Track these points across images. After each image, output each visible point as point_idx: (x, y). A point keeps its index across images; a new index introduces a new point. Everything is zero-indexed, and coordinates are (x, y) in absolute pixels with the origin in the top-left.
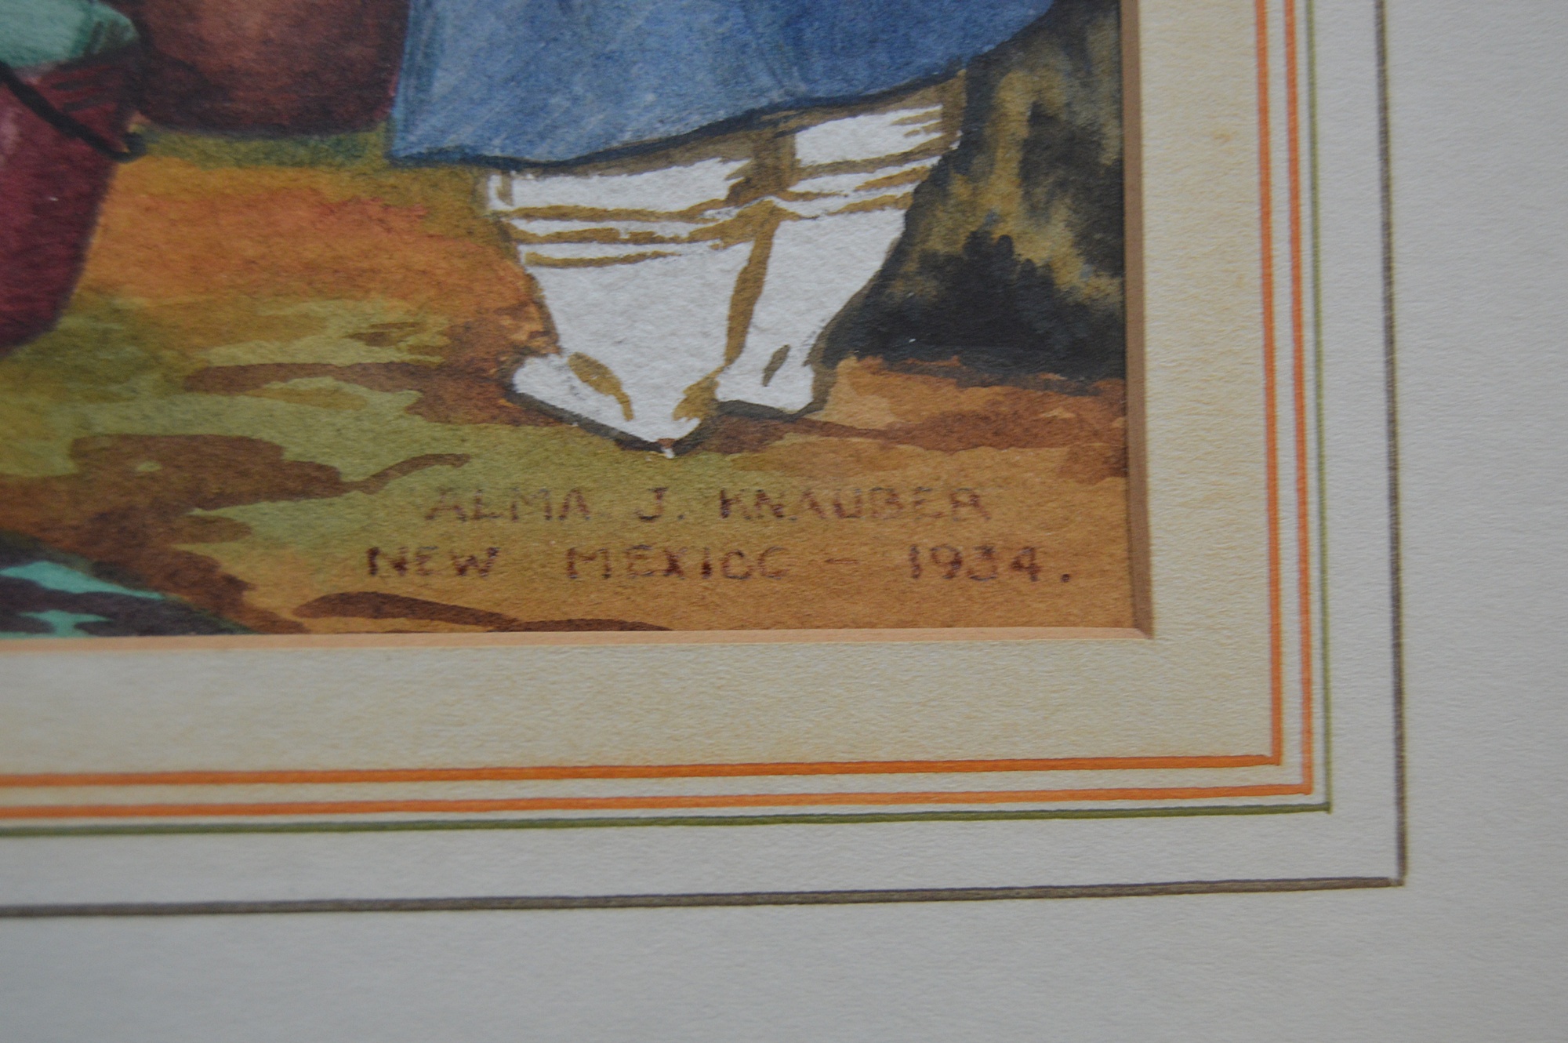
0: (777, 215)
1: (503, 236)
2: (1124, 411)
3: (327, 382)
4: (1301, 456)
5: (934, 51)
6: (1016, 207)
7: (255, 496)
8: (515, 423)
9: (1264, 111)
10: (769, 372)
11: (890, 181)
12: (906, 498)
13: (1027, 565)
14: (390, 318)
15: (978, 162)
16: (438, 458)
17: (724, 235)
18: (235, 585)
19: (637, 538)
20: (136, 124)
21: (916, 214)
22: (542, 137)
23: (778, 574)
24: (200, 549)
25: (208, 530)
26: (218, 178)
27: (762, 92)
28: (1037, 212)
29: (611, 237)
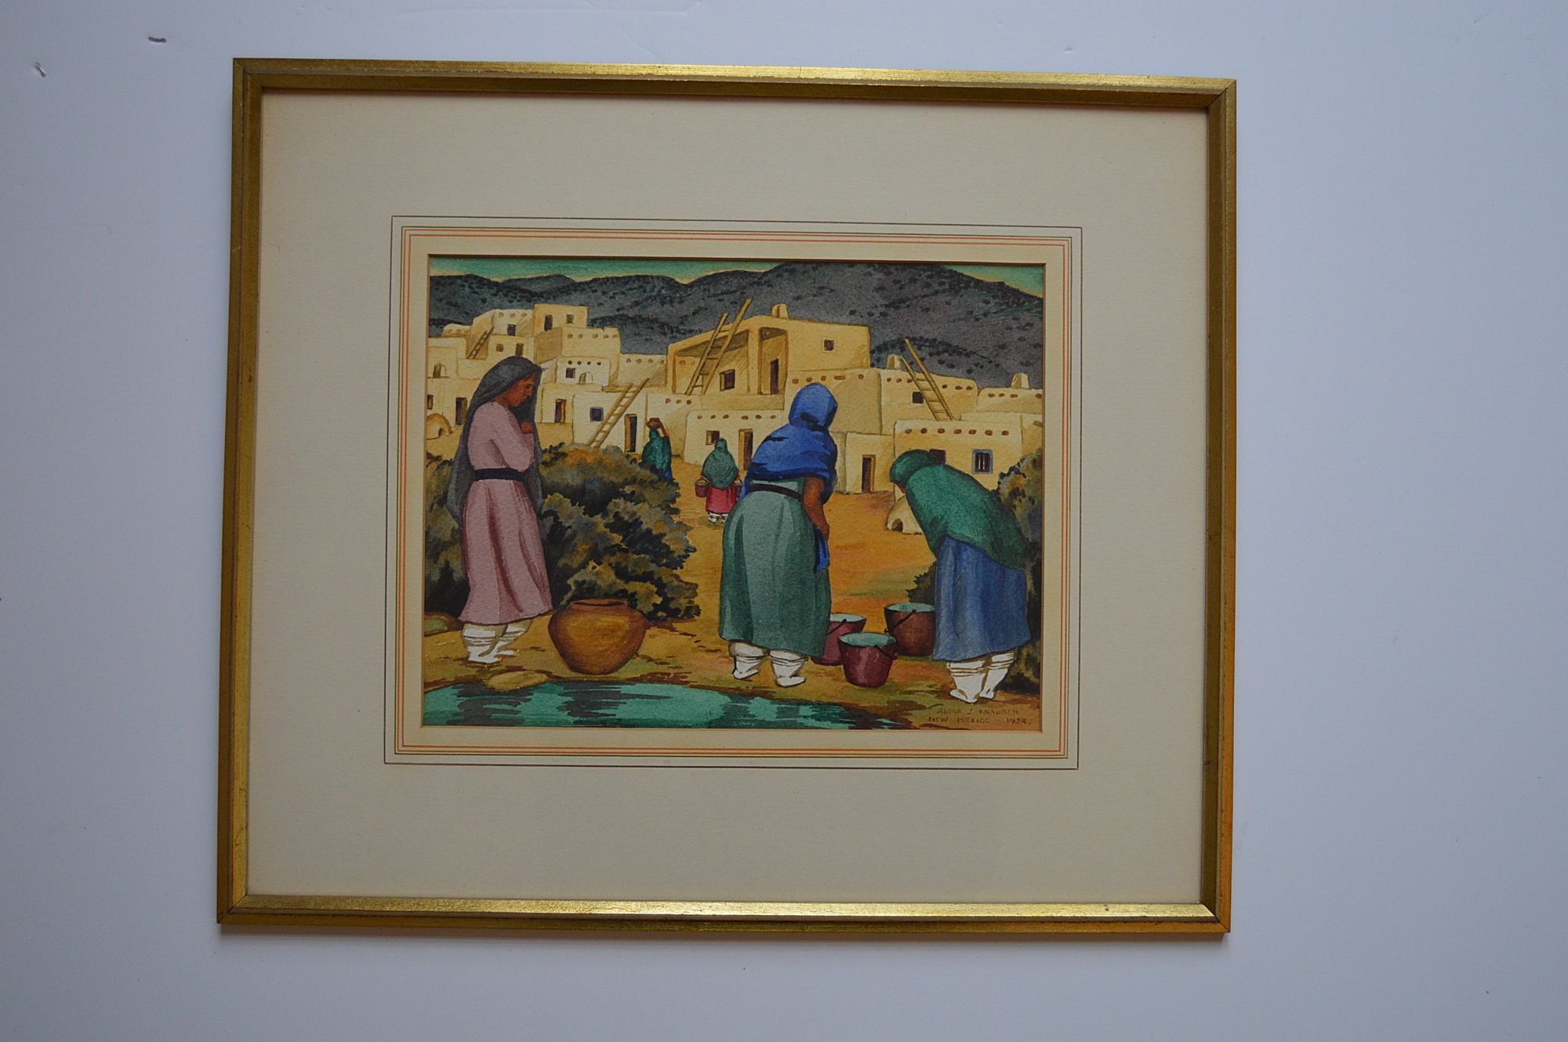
0: (989, 669)
1: (949, 672)
2: (1039, 699)
3: (923, 693)
4: (1065, 706)
5: (1013, 646)
6: (1024, 668)
7: (913, 710)
9: (1061, 656)
10: (987, 693)
11: (1006, 664)
12: (1007, 711)
13: (1024, 721)
14: (933, 683)
16: (939, 705)
17: (981, 672)
18: (910, 722)
19: (968, 717)
20: (896, 655)
21: (1009, 669)
22: (955, 657)
23: (988, 722)
24: (906, 717)
25: (907, 714)
26: (908, 663)
27: (987, 651)
28: (1027, 670)
29: (964, 672)
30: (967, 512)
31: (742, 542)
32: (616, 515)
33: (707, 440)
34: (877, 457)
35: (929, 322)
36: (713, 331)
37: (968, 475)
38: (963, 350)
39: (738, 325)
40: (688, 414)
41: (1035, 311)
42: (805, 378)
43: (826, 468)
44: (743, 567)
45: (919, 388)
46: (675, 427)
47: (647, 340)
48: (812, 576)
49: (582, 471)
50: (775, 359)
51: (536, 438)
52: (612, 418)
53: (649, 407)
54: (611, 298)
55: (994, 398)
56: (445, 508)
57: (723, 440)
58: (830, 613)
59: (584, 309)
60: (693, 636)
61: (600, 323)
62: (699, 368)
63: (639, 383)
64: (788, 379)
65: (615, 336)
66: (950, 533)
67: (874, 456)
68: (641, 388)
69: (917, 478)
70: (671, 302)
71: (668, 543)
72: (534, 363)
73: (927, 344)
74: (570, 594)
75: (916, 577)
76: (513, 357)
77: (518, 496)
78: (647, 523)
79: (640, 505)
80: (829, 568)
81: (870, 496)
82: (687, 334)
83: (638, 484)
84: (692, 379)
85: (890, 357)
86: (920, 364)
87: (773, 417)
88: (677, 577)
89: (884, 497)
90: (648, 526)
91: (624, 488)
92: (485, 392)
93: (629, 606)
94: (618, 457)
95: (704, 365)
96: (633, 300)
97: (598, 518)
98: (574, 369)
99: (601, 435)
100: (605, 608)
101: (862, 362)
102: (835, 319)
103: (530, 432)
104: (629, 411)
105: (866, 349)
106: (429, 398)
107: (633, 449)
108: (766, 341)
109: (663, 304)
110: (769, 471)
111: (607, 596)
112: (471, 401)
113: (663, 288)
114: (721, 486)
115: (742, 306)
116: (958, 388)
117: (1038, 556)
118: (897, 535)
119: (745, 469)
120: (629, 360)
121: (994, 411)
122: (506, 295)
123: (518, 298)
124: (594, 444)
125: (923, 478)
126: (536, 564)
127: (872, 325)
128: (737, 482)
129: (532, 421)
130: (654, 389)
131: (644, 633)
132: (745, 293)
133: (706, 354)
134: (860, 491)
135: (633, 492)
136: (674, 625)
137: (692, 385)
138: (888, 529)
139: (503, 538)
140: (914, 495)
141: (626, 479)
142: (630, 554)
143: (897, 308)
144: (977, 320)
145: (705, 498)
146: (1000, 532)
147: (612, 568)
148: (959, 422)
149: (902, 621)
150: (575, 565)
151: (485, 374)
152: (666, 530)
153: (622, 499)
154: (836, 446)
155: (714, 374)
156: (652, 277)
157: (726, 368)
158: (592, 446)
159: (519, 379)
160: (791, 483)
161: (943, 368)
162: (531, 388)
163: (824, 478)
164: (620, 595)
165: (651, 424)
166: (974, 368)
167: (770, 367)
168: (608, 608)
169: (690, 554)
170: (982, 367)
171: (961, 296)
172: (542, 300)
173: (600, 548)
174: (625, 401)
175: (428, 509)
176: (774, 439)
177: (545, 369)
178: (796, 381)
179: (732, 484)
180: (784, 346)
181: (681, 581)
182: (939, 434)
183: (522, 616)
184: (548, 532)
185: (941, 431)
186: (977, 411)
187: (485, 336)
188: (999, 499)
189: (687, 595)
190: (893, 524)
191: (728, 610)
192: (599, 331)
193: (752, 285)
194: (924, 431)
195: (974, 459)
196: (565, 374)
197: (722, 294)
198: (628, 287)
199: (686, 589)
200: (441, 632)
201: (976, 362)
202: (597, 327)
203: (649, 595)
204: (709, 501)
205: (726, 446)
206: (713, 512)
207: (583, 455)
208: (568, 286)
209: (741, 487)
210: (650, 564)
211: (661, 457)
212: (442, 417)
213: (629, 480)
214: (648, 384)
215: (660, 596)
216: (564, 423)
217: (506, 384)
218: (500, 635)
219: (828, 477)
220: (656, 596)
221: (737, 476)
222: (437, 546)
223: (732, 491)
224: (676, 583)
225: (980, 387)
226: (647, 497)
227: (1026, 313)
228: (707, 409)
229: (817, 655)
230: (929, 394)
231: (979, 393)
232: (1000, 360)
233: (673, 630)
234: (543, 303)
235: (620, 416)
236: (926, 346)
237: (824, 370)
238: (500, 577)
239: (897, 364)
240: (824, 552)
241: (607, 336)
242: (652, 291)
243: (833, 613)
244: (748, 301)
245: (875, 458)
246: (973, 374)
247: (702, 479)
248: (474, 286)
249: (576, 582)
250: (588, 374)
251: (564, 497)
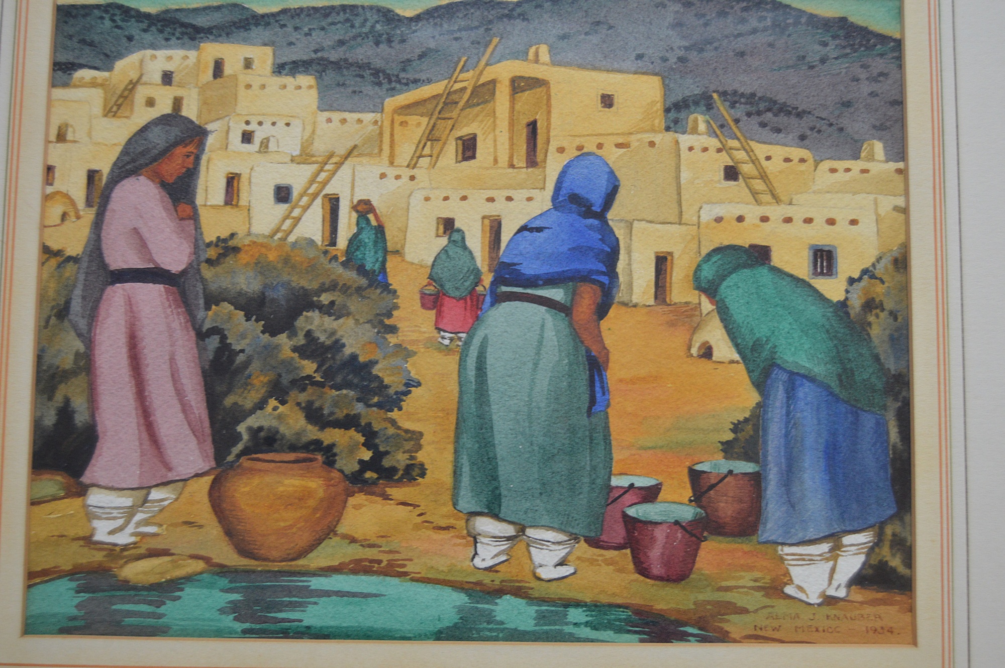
0: (838, 555)
1: (781, 559)
2: (911, 598)
3: (746, 590)
4: (949, 609)
5: (872, 520)
6: (889, 554)
7: (731, 614)
8: (784, 599)
9: (942, 535)
10: (837, 589)
11: (862, 548)
12: (865, 616)
13: (891, 631)
14: (759, 576)
15: (881, 544)
16: (769, 606)
17: (827, 560)
18: (728, 632)
19: (810, 624)
20: (705, 534)
21: (868, 555)
22: (790, 538)
23: (838, 632)
24: (720, 625)
25: (722, 621)
26: (723, 546)
27: (835, 529)
28: (893, 555)
29: (804, 560)
30: (802, 331)
31: (485, 373)
32: (308, 334)
33: (437, 230)
34: (676, 256)
35: (745, 71)
36: (446, 81)
37: (803, 281)
38: (793, 108)
39: (481, 73)
40: (412, 192)
41: (891, 55)
42: (575, 146)
43: (604, 269)
44: (487, 409)
45: (732, 160)
46: (392, 212)
47: (354, 92)
48: (585, 421)
49: (260, 273)
50: (532, 119)
51: (198, 227)
52: (305, 199)
53: (356, 184)
54: (306, 35)
55: (836, 175)
56: (66, 323)
57: (459, 230)
58: (610, 474)
59: (269, 50)
60: (415, 506)
61: (291, 69)
62: (427, 132)
63: (342, 151)
64: (550, 148)
65: (310, 87)
66: (779, 362)
67: (671, 254)
68: (346, 157)
69: (731, 284)
70: (389, 41)
71: (380, 375)
72: (197, 123)
73: (743, 100)
74: (240, 447)
75: (732, 423)
76: (168, 115)
77: (170, 306)
78: (351, 346)
79: (341, 321)
80: (609, 410)
81: (666, 308)
82: (411, 85)
83: (340, 291)
84: (417, 147)
85: (692, 117)
86: (734, 128)
87: (529, 199)
88: (393, 422)
89: (685, 311)
90: (353, 350)
91: (319, 296)
92: (128, 163)
93: (324, 463)
94: (312, 254)
95: (434, 127)
96: (337, 38)
97: (282, 338)
98: (253, 132)
99: (288, 223)
100: (291, 465)
101: (653, 125)
102: (616, 66)
103: (190, 218)
104: (328, 190)
105: (659, 106)
106: (49, 169)
107: (333, 243)
108: (520, 94)
109: (377, 43)
110: (524, 274)
111: (293, 448)
112: (109, 174)
113: (377, 22)
114: (457, 294)
115: (487, 46)
116: (787, 160)
117: (904, 393)
118: (705, 364)
119: (490, 271)
120: (329, 120)
121: (837, 192)
122: (161, 31)
123: (178, 35)
124: (279, 235)
125: (740, 284)
126: (193, 403)
127: (666, 74)
128: (480, 289)
129: (192, 202)
130: (364, 160)
131: (345, 502)
132: (490, 29)
133: (437, 112)
134: (651, 302)
135: (332, 303)
136: (389, 491)
137: (418, 154)
138: (692, 356)
139: (147, 365)
140: (727, 308)
141: (323, 284)
142: (327, 389)
143: (701, 50)
144: (812, 67)
145: (434, 311)
146: (850, 360)
147: (301, 408)
148: (789, 207)
149: (712, 487)
150: (248, 404)
151: (129, 137)
152: (377, 355)
153: (317, 311)
154: (617, 239)
155: (447, 139)
156: (363, 7)
157: (465, 131)
158: (276, 238)
159: (176, 144)
160: (554, 290)
161: (765, 133)
162: (192, 158)
163: (602, 285)
164: (312, 447)
165: (359, 208)
166: (809, 133)
167: (525, 130)
168: (295, 465)
169: (413, 389)
170: (819, 131)
171: (789, 35)
172: (211, 37)
173: (285, 381)
174: (323, 176)
175: (43, 324)
176: (531, 230)
177: (211, 132)
178: (561, 150)
179: (472, 292)
180: (545, 102)
181: (399, 428)
182: (762, 223)
183: (171, 476)
184: (211, 358)
185: (764, 219)
186: (814, 192)
187: (130, 87)
188: (847, 314)
189: (407, 448)
190: (700, 348)
191: (466, 469)
192: (288, 80)
193: (501, 18)
194: (740, 219)
195: (811, 258)
196: (240, 139)
197: (460, 30)
198: (330, 20)
199: (406, 440)
200: (55, 499)
201: (811, 124)
202: (286, 75)
203: (352, 449)
204: (439, 315)
205: (463, 239)
206: (445, 331)
207: (263, 250)
208: (247, 19)
209: (485, 295)
210: (355, 403)
211: (372, 253)
212: (67, 196)
213: (327, 286)
214: (355, 153)
215: (369, 449)
216: (237, 206)
217: (157, 152)
218: (140, 503)
219: (607, 282)
220: (363, 449)
221: (478, 281)
222: (53, 376)
223: (472, 302)
224: (391, 431)
225: (817, 158)
226: (352, 308)
227: (878, 59)
228: (437, 188)
229: (593, 534)
230: (747, 168)
231: (816, 167)
232: (845, 122)
233: (386, 497)
234: (213, 41)
235: (315, 196)
236: (741, 103)
237: (601, 135)
238: (142, 421)
239: (702, 127)
240: (603, 388)
241: (300, 87)
242: (363, 25)
243: (615, 475)
244: (496, 40)
245: (672, 256)
246: (806, 142)
247: (429, 284)
248: (117, 18)
249: (250, 429)
250: (271, 139)
251: (236, 309)
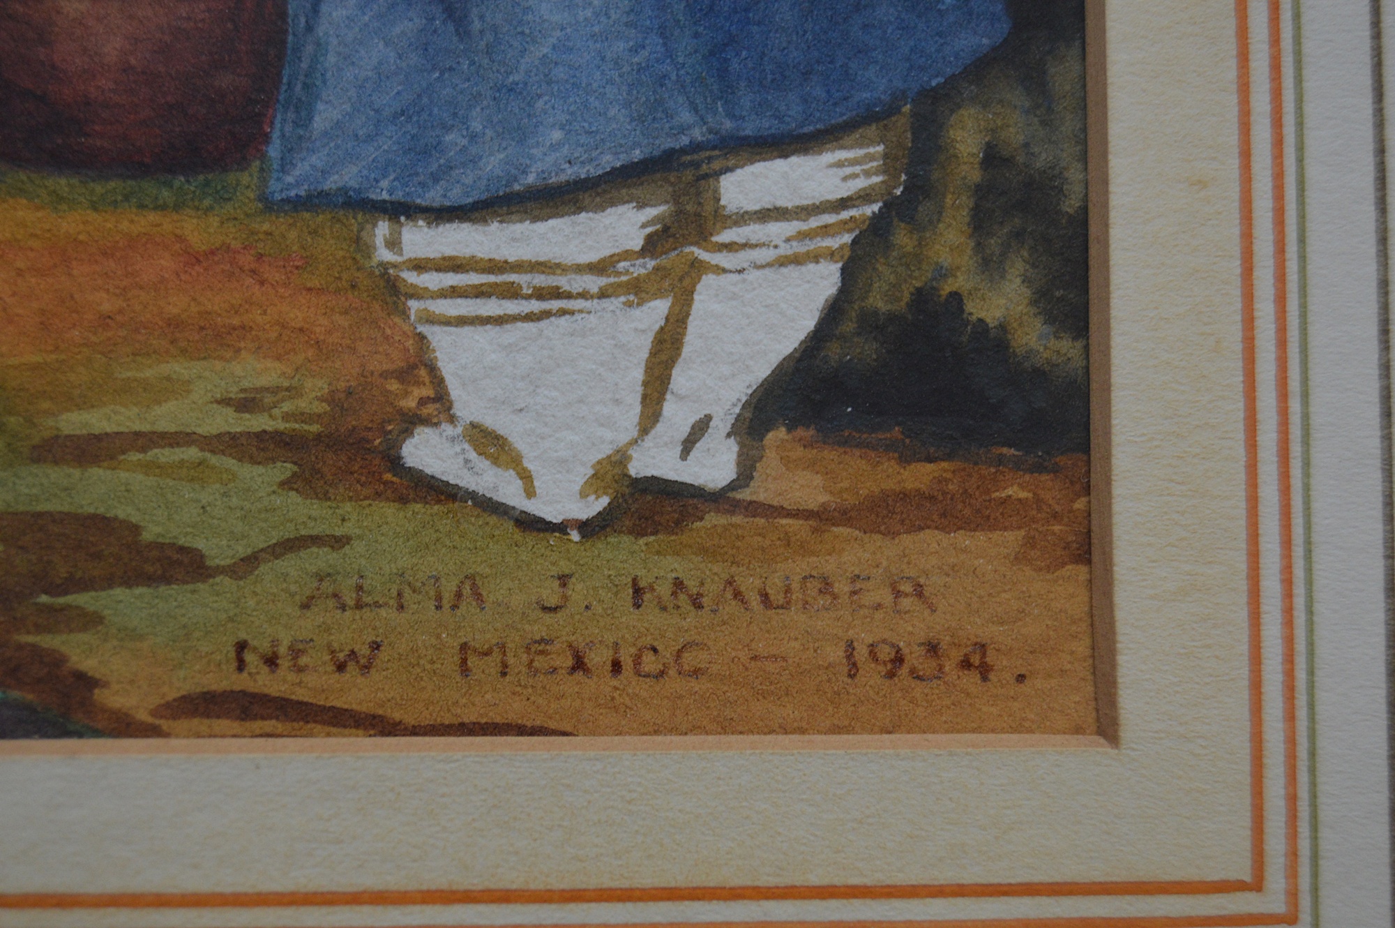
0: (697, 268)
1: (391, 290)
2: (1087, 490)
3: (192, 453)
4: (1287, 543)
5: (878, 83)
6: (967, 260)
7: (109, 582)
8: (403, 500)
9: (1246, 154)
10: (688, 445)
11: (825, 230)
12: (842, 587)
13: (977, 663)
14: (263, 381)
15: (924, 209)
16: (316, 540)
17: (638, 290)
18: (86, 682)
19: (538, 631)
22: (436, 179)
23: (696, 673)
24: (47, 641)
25: (57, 619)
26: (71, 223)
27: (683, 130)
28: (990, 266)
29: (512, 292)
